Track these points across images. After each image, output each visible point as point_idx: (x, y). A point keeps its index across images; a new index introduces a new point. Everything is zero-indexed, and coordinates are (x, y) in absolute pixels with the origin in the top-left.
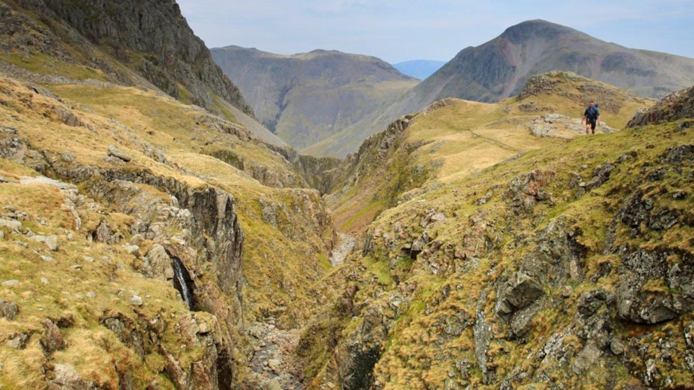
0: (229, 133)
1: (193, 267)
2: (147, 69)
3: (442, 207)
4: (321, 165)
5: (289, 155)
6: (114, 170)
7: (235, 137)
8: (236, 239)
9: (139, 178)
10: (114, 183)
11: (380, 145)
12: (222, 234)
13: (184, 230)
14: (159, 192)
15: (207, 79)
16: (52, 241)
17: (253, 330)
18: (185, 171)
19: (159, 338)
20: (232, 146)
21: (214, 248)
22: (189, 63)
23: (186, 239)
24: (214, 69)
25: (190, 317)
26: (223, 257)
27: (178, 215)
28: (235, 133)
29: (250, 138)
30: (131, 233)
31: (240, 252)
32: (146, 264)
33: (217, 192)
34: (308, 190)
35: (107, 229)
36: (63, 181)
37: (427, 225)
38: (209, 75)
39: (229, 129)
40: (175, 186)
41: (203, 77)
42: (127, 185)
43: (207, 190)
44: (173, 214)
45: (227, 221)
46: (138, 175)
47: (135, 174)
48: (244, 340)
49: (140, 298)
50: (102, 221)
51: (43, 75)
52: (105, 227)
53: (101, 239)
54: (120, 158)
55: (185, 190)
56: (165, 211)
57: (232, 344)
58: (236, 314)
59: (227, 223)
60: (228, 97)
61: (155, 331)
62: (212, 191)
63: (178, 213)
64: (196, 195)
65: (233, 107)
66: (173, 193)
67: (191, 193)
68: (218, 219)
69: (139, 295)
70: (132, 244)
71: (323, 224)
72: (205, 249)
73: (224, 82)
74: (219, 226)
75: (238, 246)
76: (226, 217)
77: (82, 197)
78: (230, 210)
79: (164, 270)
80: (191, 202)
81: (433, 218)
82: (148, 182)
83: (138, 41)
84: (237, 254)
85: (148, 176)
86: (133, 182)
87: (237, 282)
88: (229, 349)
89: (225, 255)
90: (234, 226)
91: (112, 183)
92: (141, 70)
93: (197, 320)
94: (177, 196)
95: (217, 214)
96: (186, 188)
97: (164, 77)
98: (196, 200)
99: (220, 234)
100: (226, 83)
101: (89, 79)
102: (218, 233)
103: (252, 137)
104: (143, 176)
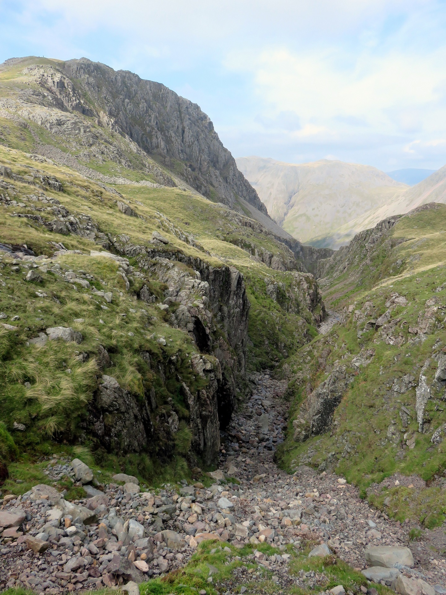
0: (246, 225)
1: (209, 325)
2: (187, 174)
3: (405, 292)
4: (318, 254)
5: (293, 245)
6: (156, 250)
7: (250, 229)
8: (243, 307)
9: (174, 256)
10: (156, 259)
11: (368, 240)
12: (234, 303)
13: (204, 297)
14: (187, 268)
15: (231, 182)
16: (109, 296)
17: (253, 377)
18: (209, 253)
19: (176, 369)
20: (248, 236)
21: (227, 313)
22: (218, 170)
23: (204, 303)
24: (237, 175)
25: (199, 358)
26: (233, 320)
27: (200, 286)
28: (250, 226)
29: (262, 231)
30: (165, 296)
31: (246, 318)
32: (173, 318)
33: (231, 270)
34: (305, 274)
35: (147, 292)
36: (121, 256)
37: (390, 305)
38: (233, 180)
39: (246, 223)
40: (200, 264)
41: (228, 181)
42: (165, 261)
43: (224, 269)
44: (196, 285)
45: (238, 294)
46: (173, 254)
47: (171, 254)
48: (245, 384)
49: (164, 340)
50: (143, 285)
51: (111, 177)
52: (146, 290)
53: (143, 298)
54: (161, 241)
55: (207, 268)
56: (191, 282)
57: (235, 385)
58: (240, 364)
59: (237, 295)
60: (247, 198)
61: (174, 364)
62: (227, 269)
63: (200, 284)
64: (216, 272)
65: (250, 206)
66: (198, 269)
67: (211, 271)
68: (231, 291)
69: (165, 338)
70: (164, 304)
71: (315, 301)
72: (220, 313)
73: (245, 185)
74: (231, 296)
75: (245, 313)
76: (237, 290)
77: (132, 268)
78: (241, 285)
79: (186, 324)
80: (211, 277)
81: (396, 300)
82: (180, 260)
83: (180, 151)
84: (244, 319)
85: (180, 255)
86: (169, 259)
87: (243, 340)
88: (232, 388)
89: (235, 318)
90: (243, 298)
91: (154, 259)
92: (182, 175)
93: (204, 360)
94: (201, 272)
95: (230, 288)
96: (208, 266)
97: (198, 180)
98: (215, 275)
99: (232, 302)
100: (246, 186)
101: (144, 181)
102: (230, 302)
103: (264, 230)
104: (177, 255)
